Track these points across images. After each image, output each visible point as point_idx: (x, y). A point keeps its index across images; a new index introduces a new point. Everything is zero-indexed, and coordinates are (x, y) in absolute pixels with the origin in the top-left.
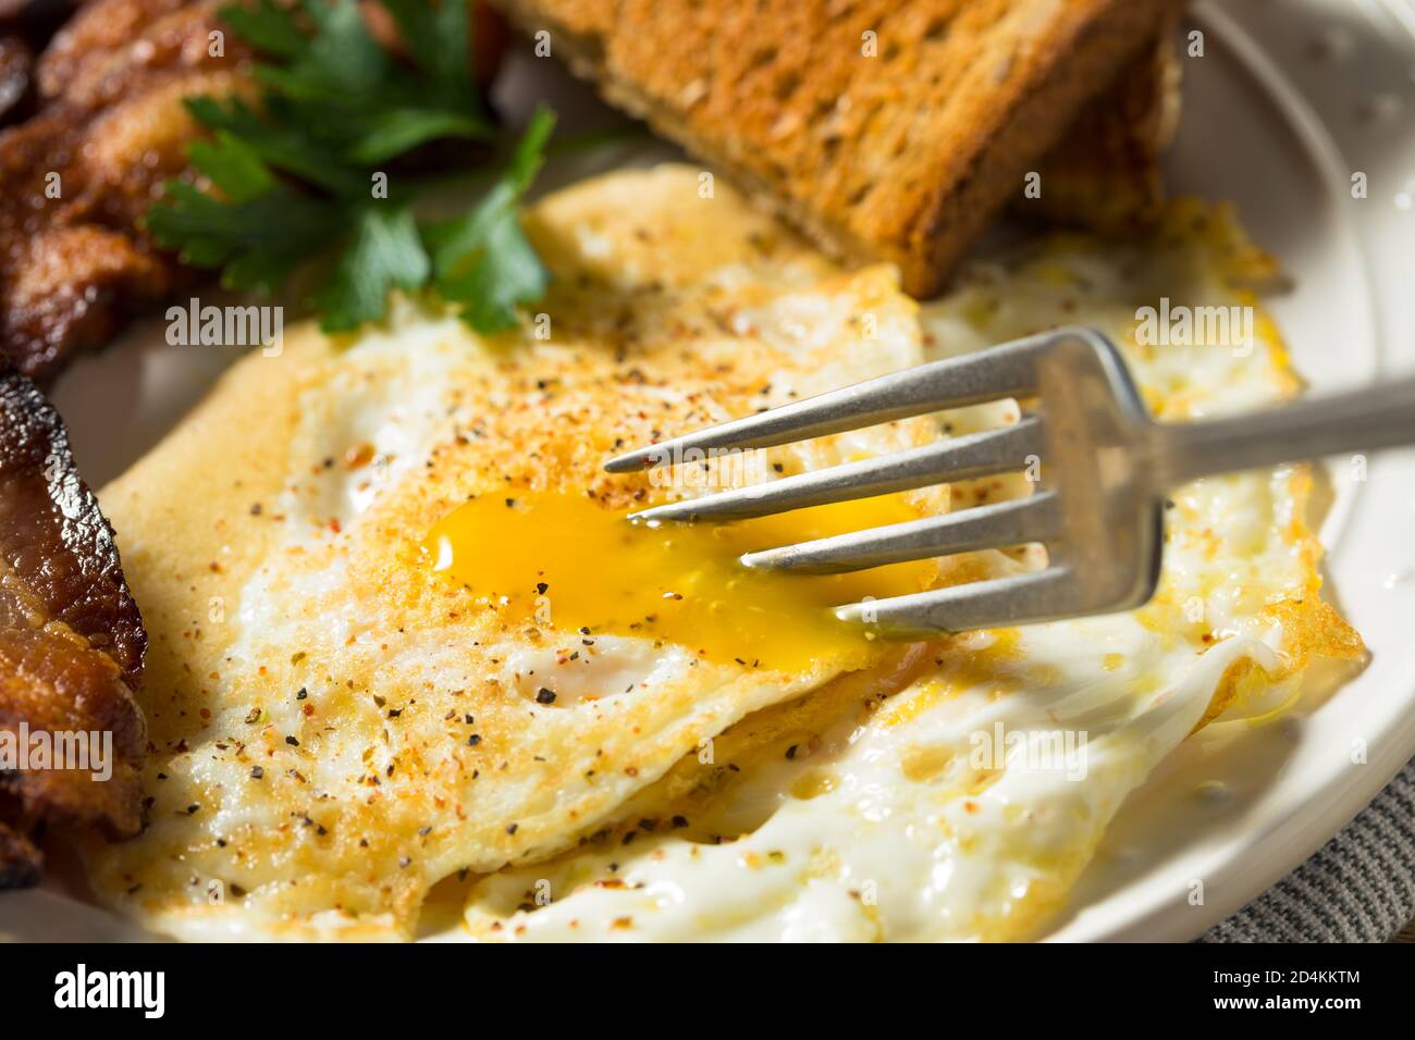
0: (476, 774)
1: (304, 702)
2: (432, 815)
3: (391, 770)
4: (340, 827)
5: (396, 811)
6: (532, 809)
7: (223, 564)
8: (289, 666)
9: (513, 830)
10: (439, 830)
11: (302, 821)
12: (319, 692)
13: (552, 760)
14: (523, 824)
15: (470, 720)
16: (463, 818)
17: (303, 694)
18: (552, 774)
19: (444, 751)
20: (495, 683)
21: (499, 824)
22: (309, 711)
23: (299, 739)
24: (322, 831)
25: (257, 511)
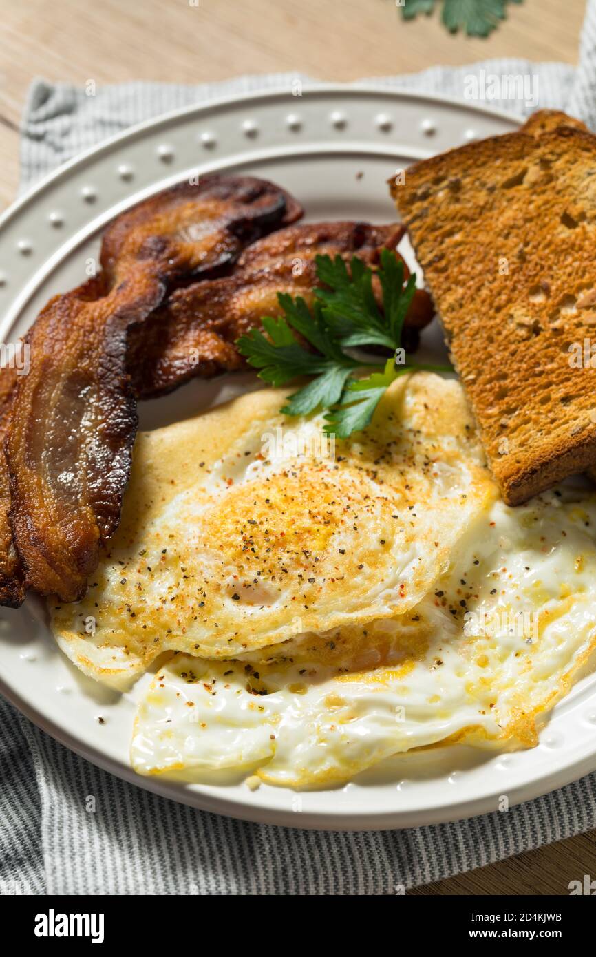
0: (196, 618)
1: (164, 555)
2: (174, 626)
3: (173, 599)
4: (141, 616)
5: (165, 618)
6: (206, 643)
7: (176, 482)
8: (167, 537)
9: (197, 647)
10: (174, 633)
11: (127, 608)
12: (170, 553)
13: (221, 627)
14: (202, 647)
15: (205, 595)
16: (184, 633)
17: (164, 551)
18: (218, 634)
19: (192, 602)
20: (219, 585)
21: (194, 642)
22: (164, 559)
23: (152, 569)
24: (133, 615)
25: (202, 465)
